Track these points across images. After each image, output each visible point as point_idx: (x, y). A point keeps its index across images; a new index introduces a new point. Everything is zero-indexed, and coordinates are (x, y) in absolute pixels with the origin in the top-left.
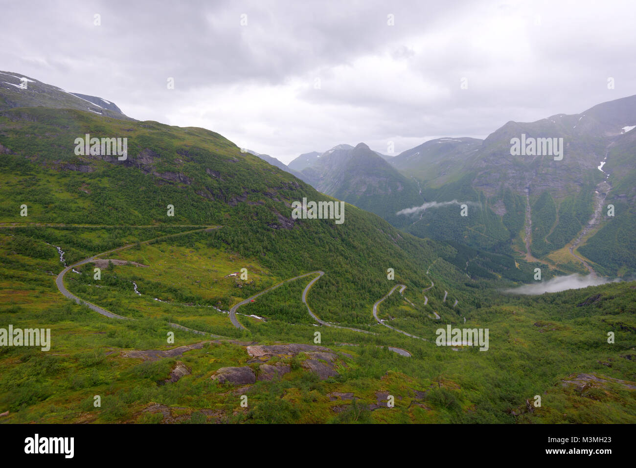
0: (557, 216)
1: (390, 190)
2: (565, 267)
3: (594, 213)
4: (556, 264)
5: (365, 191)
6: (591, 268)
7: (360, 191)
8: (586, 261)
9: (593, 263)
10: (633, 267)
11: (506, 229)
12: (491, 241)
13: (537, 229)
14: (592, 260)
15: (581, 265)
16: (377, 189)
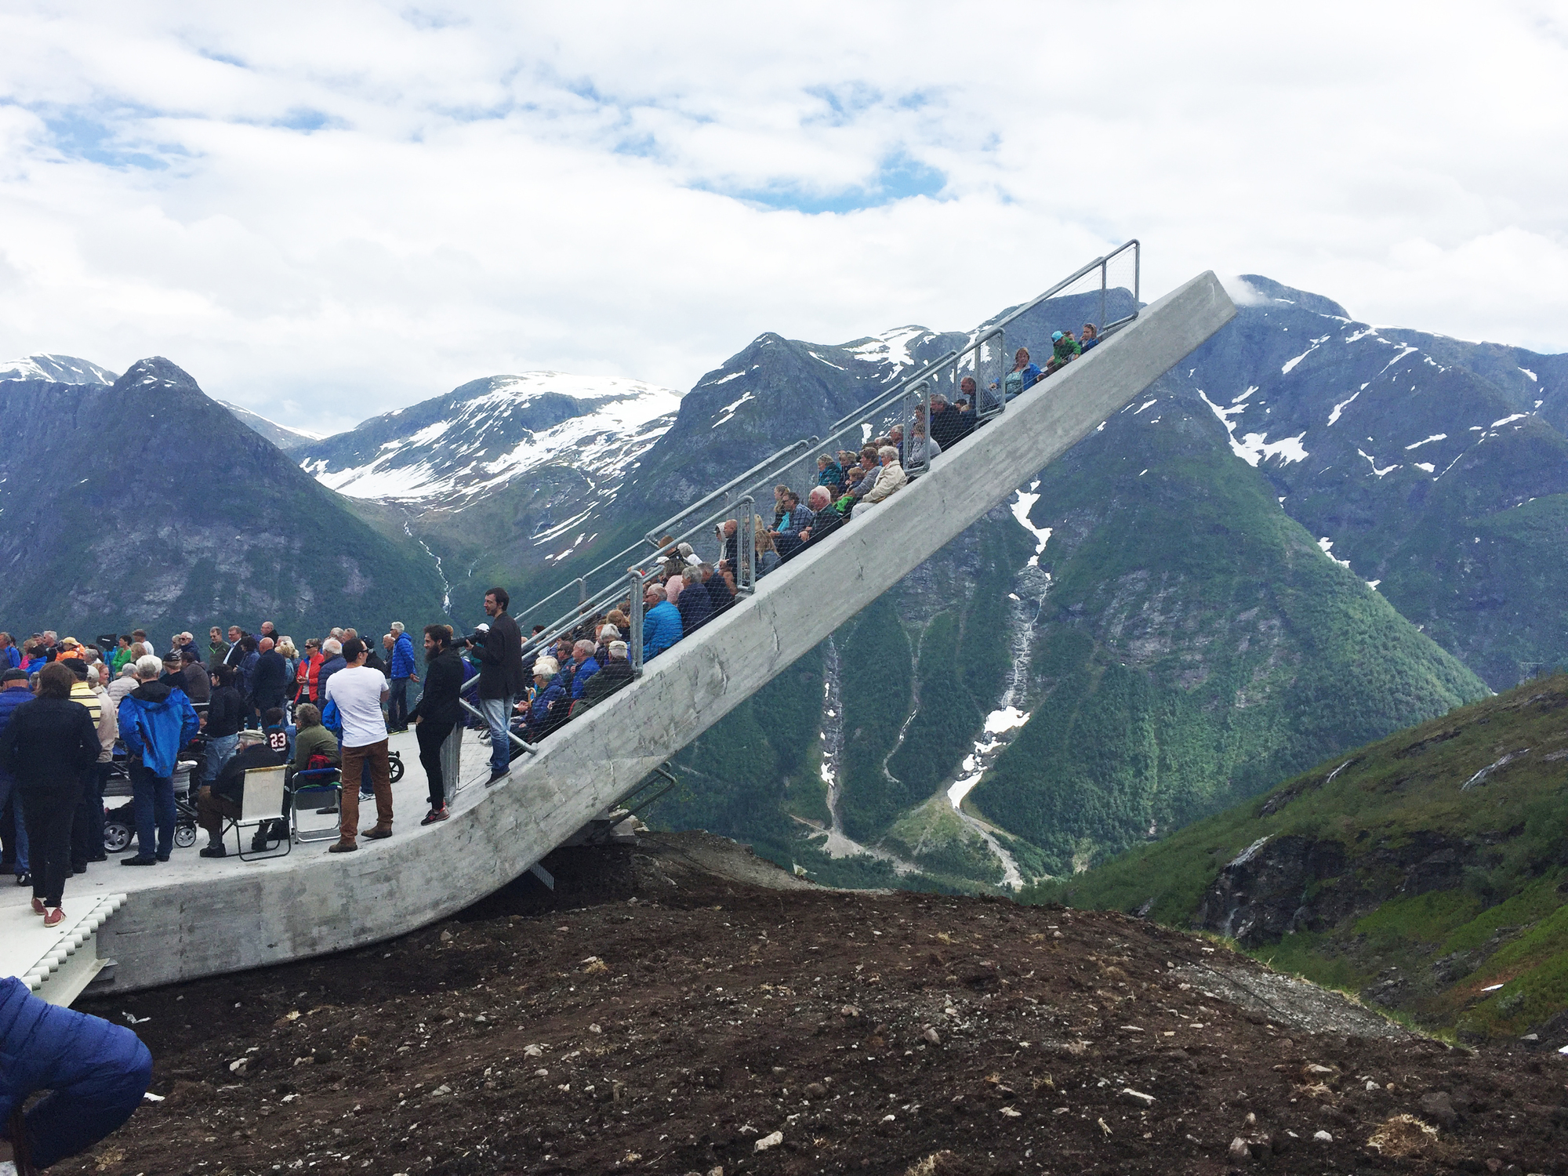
0: (916, 685)
1: (308, 596)
2: (939, 863)
3: (1011, 666)
4: (915, 853)
5: (179, 599)
6: (1008, 853)
7: (149, 597)
8: (997, 831)
9: (1011, 837)
10: (1109, 840)
11: (765, 742)
12: (718, 792)
13: (858, 732)
14: (1011, 831)
15: (981, 848)
16: (241, 588)
